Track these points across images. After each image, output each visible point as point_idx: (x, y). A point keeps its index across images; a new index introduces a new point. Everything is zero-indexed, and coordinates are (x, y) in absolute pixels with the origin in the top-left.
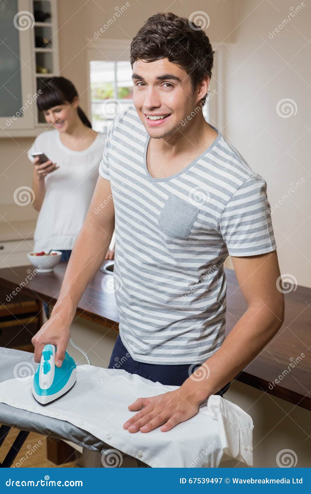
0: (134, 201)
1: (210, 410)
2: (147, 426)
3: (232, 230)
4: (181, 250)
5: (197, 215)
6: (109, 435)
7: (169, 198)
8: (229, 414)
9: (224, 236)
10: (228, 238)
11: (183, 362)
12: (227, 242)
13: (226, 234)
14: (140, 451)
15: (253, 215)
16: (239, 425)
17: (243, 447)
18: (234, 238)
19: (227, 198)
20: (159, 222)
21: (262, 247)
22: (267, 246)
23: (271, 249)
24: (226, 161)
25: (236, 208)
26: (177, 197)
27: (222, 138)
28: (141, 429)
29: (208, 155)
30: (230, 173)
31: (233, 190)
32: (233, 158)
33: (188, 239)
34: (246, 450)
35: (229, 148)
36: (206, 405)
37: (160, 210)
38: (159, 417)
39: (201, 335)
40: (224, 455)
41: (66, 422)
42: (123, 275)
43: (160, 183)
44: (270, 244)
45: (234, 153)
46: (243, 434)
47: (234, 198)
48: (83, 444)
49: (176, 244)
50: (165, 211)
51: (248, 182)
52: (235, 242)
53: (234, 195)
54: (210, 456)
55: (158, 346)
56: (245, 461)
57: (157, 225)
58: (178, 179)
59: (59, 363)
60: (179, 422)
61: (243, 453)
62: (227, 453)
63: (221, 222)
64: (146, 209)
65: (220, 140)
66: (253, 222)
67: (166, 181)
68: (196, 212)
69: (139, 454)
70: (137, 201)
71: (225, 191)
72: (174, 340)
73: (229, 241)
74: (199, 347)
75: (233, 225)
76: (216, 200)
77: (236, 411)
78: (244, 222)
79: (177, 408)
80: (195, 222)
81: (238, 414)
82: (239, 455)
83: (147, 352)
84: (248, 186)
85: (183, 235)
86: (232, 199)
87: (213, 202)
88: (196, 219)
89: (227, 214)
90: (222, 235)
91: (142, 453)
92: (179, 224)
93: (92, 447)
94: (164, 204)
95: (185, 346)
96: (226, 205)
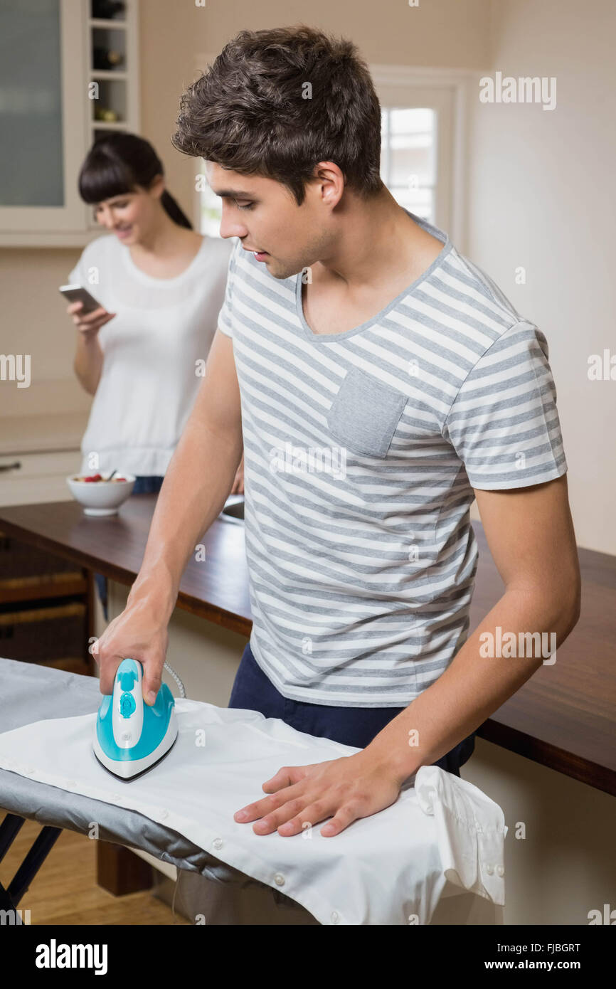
0: (279, 380)
1: (419, 795)
2: (293, 823)
3: (473, 438)
4: (375, 478)
5: (402, 408)
6: (218, 839)
7: (347, 375)
8: (457, 804)
9: (458, 450)
10: (466, 452)
11: (385, 703)
12: (465, 461)
13: (462, 445)
14: (281, 874)
15: (515, 407)
16: (477, 824)
17: (484, 868)
18: (478, 453)
19: (461, 373)
20: (330, 423)
21: (536, 470)
22: (547, 468)
23: (555, 474)
24: (460, 296)
25: (479, 393)
26: (364, 373)
27: (453, 252)
28: (279, 828)
29: (424, 287)
30: (466, 323)
31: (472, 357)
32: (475, 291)
33: (387, 458)
34: (492, 874)
35: (468, 270)
36: (413, 786)
37: (329, 399)
38: (317, 805)
39: (423, 650)
40: (448, 885)
41: (135, 812)
42: (265, 529)
43: (328, 345)
44: (551, 465)
45: (476, 280)
46: (485, 841)
47: (473, 373)
48: (167, 855)
49: (365, 466)
50: (341, 400)
51: (503, 340)
52: (481, 462)
53: (475, 368)
54: (419, 886)
55: (337, 670)
56: (489, 895)
57: (326, 429)
58: (364, 336)
59: (151, 698)
60: (356, 818)
61: (485, 879)
62: (454, 881)
63: (451, 422)
64: (302, 396)
65: (449, 256)
66: (515, 420)
67: (341, 339)
68: (400, 401)
69: (278, 878)
70: (285, 381)
71: (457, 359)
72: (369, 658)
73: (469, 459)
74: (419, 673)
75: (474, 428)
76: (441, 377)
77: (471, 795)
78: (498, 421)
79: (353, 790)
80: (400, 422)
81: (475, 802)
82: (477, 884)
83: (311, 681)
84: (502, 348)
85: (377, 450)
86: (471, 376)
87: (433, 380)
88: (401, 416)
89: (463, 407)
90: (455, 448)
91: (284, 877)
92: (367, 427)
93: (185, 862)
94: (339, 387)
95: (390, 671)
96: (459, 387)
